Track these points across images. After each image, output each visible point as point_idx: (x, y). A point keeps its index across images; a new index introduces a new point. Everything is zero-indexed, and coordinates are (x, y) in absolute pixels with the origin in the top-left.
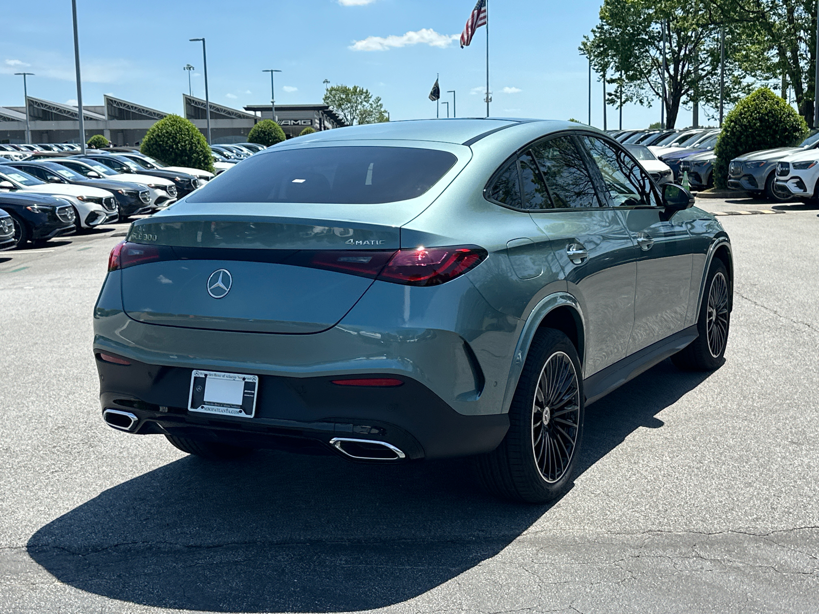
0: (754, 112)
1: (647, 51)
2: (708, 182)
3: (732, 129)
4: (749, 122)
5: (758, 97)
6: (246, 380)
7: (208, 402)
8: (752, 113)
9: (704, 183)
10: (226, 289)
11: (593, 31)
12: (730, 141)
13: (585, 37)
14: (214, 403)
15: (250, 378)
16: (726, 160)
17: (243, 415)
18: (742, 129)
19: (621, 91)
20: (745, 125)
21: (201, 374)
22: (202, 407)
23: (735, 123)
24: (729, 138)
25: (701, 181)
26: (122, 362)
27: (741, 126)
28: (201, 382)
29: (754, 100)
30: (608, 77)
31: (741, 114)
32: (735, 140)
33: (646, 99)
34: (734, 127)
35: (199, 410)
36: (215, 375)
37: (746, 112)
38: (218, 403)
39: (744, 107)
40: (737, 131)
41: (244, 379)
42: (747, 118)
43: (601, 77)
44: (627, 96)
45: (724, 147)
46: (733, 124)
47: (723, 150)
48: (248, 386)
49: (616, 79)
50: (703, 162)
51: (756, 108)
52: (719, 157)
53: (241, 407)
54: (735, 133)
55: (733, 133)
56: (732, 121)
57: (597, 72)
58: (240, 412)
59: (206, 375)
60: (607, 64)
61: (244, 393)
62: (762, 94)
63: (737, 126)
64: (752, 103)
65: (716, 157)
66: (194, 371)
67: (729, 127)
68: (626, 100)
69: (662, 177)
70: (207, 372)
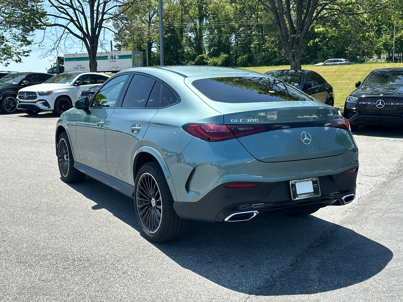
7: (299, 194)
10: (310, 140)
14: (302, 194)
15: (315, 179)
17: (316, 196)
21: (293, 182)
22: (298, 197)
26: (253, 185)
28: (294, 186)
35: (297, 199)
36: (299, 181)
38: (303, 194)
41: (312, 180)
48: (314, 182)
53: (313, 192)
61: (313, 186)
66: (290, 182)
70: (295, 181)
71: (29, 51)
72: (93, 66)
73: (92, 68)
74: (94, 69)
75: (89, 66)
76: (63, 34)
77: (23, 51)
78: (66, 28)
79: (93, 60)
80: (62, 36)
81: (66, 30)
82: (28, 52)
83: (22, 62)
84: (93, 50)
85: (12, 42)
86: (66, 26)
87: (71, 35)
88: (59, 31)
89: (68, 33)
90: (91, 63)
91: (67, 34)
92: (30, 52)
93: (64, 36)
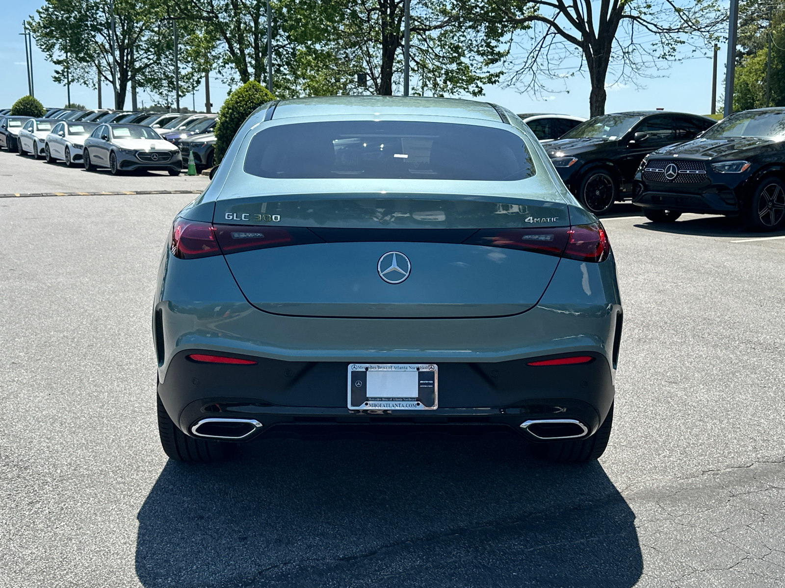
0: (248, 101)
1: (94, 37)
2: (207, 161)
3: (231, 116)
4: (245, 110)
5: (250, 89)
6: (421, 370)
7: (372, 398)
8: (247, 102)
9: (204, 162)
10: (404, 273)
11: (40, 13)
12: (229, 126)
13: (30, 17)
15: (425, 368)
16: (226, 143)
17: (422, 407)
18: (239, 116)
19: (68, 72)
20: (242, 113)
21: (360, 368)
22: (367, 404)
23: (233, 110)
24: (228, 124)
25: (201, 161)
27: (238, 113)
28: (360, 377)
29: (247, 91)
30: (55, 58)
31: (237, 103)
32: (233, 126)
33: (91, 81)
34: (232, 114)
35: (363, 407)
36: (378, 366)
37: (241, 101)
38: (385, 398)
39: (239, 97)
40: (236, 117)
41: (418, 369)
42: (243, 107)
43: (48, 56)
44: (73, 76)
45: (224, 131)
46: (230, 111)
47: (224, 134)
48: (422, 376)
49: (62, 61)
50: (202, 143)
51: (249, 98)
52: (219, 139)
53: (418, 399)
54: (233, 119)
55: (232, 120)
56: (229, 109)
57: (43, 51)
58: (418, 404)
59: (367, 369)
60: (53, 45)
61: (420, 384)
62: (253, 86)
63: (235, 113)
64: (246, 93)
65: (216, 139)
66: (350, 366)
67: (227, 113)
68: (73, 81)
69: (173, 156)
70: (367, 365)
71: (500, 73)
72: (597, 101)
73: (594, 105)
74: (599, 107)
75: (589, 100)
76: (547, 34)
77: (488, 74)
78: (553, 24)
79: (597, 87)
80: (545, 38)
81: (553, 29)
82: (497, 76)
83: (484, 95)
84: (599, 66)
85: (470, 57)
86: (552, 20)
87: (559, 37)
88: (541, 31)
89: (555, 34)
90: (593, 95)
91: (553, 35)
92: (501, 75)
93: (549, 38)
